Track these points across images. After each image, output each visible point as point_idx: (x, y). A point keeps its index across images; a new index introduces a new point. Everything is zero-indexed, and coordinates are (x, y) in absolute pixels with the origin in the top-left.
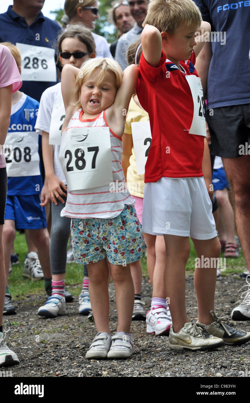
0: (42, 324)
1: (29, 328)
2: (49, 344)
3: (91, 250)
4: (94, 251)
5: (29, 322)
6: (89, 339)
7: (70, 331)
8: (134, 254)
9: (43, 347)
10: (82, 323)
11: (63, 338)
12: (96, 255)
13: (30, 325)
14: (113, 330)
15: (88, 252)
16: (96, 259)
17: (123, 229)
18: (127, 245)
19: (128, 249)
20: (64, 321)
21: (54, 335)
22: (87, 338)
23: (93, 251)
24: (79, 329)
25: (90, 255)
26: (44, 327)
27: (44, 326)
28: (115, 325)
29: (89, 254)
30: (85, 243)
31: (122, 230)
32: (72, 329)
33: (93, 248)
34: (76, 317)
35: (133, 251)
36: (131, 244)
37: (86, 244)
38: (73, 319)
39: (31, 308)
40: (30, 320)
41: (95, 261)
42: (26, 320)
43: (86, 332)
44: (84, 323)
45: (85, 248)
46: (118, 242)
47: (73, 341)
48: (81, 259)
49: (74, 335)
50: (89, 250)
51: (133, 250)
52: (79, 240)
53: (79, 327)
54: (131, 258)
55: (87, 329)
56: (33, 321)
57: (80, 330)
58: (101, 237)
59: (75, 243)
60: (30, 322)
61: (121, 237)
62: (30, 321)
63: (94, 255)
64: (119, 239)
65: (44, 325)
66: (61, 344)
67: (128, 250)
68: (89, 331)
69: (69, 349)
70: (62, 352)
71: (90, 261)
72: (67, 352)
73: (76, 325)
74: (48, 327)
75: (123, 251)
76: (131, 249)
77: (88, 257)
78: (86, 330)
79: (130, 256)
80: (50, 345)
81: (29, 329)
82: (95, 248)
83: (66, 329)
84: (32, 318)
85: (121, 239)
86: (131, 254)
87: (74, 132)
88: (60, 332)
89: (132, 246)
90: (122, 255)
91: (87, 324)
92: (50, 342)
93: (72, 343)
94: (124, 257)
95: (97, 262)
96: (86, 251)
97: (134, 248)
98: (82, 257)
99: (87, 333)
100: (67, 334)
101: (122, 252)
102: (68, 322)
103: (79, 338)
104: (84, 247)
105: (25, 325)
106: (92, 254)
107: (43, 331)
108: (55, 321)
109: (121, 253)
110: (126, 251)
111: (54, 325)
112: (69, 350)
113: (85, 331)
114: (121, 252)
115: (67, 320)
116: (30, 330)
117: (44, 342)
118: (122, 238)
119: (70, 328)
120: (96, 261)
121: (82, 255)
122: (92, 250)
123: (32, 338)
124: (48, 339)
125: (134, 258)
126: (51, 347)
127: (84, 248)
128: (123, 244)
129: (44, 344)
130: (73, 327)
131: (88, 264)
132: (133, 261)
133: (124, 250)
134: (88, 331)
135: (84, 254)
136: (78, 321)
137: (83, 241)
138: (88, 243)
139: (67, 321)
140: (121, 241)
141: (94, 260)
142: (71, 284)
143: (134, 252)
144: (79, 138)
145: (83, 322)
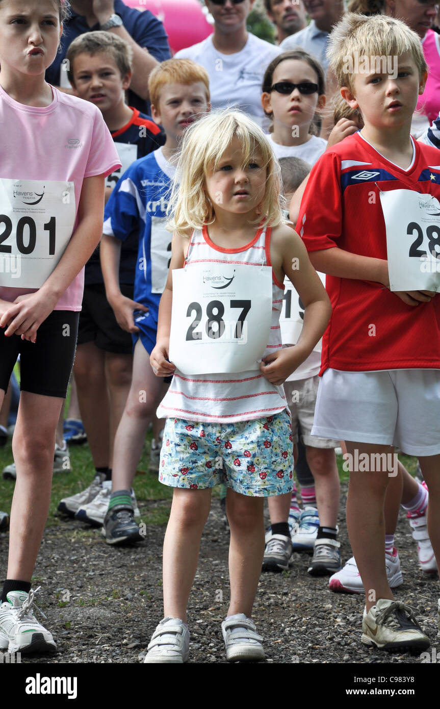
0: (76, 583)
1: (50, 592)
2: (77, 632)
3: (199, 463)
4: (205, 466)
5: (54, 578)
6: (151, 625)
7: (122, 605)
8: (283, 480)
9: (63, 638)
10: (149, 586)
11: (105, 618)
12: (205, 475)
13: (54, 584)
14: (201, 607)
15: (194, 465)
16: (204, 483)
17: (268, 430)
18: (273, 459)
19: (273, 467)
20: (118, 578)
21: (91, 611)
22: (150, 621)
23: (202, 466)
24: (140, 601)
25: (195, 473)
26: (78, 590)
27: (78, 588)
28: (207, 596)
29: (194, 470)
30: (191, 449)
31: (266, 431)
32: (127, 599)
33: (204, 461)
34: (142, 573)
35: (282, 474)
36: (279, 460)
37: (193, 451)
38: (135, 576)
39: (66, 545)
40: (58, 572)
41: (201, 487)
42: (50, 573)
43: (150, 607)
44: (152, 587)
45: (191, 457)
46: (256, 452)
47: (122, 629)
48: (178, 477)
49: (127, 613)
50: (195, 462)
51: (282, 471)
52: (182, 440)
53: (141, 594)
54: (278, 485)
55: (154, 602)
56: (62, 575)
57: (142, 602)
58: (224, 440)
59: (174, 446)
60: (56, 578)
61: (262, 442)
62: (57, 575)
63: (202, 473)
64: (259, 446)
65: (80, 585)
66: (98, 632)
67: (274, 471)
68: (157, 607)
69: (108, 648)
70: (93, 652)
71: (192, 484)
72: (104, 653)
73: (138, 589)
74: (85, 591)
75: (265, 471)
76: (279, 468)
77: (191, 476)
78: (152, 602)
79: (276, 482)
80: (78, 634)
81: (50, 594)
82: (208, 461)
83: (116, 599)
84: (62, 569)
85: (263, 447)
86: (278, 478)
87: (209, 271)
88: (103, 605)
89: (280, 463)
90: (262, 479)
91: (157, 589)
92: (80, 628)
93: (119, 632)
94: (265, 483)
95: (204, 488)
96: (191, 464)
97: (284, 469)
98: (180, 474)
99: (152, 611)
100: (114, 611)
101: (262, 473)
102: (124, 583)
103: (134, 621)
104: (188, 455)
105: (46, 584)
106: (199, 472)
107: (74, 600)
108: (102, 579)
109: (260, 475)
110: (269, 470)
111: (97, 586)
112: (107, 650)
113: (150, 604)
114: (260, 472)
115: (124, 578)
116: (51, 596)
117: (68, 627)
118: (265, 445)
119: (123, 596)
120: (203, 486)
121: (181, 470)
122: (201, 464)
123: (50, 615)
124: (79, 618)
125: (282, 488)
126: (78, 638)
127: (187, 458)
128: (265, 457)
129: (67, 632)
130: (129, 595)
131: (189, 487)
132: (281, 493)
133: (266, 468)
134: (155, 606)
135: (185, 467)
136: (144, 581)
137: (188, 444)
138: (196, 449)
139: (124, 580)
140: (263, 450)
141: (201, 484)
142: (149, 498)
143: (283, 476)
144: (217, 283)
145: (150, 583)
